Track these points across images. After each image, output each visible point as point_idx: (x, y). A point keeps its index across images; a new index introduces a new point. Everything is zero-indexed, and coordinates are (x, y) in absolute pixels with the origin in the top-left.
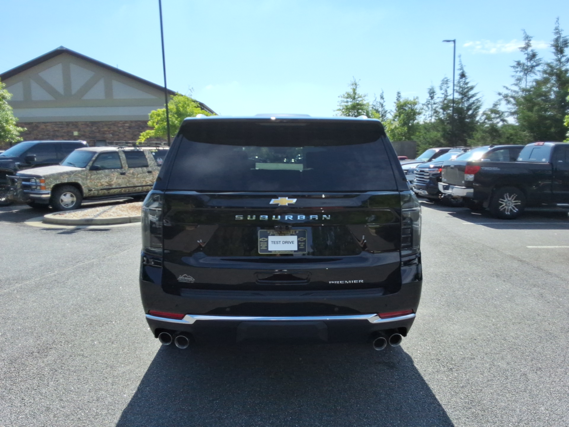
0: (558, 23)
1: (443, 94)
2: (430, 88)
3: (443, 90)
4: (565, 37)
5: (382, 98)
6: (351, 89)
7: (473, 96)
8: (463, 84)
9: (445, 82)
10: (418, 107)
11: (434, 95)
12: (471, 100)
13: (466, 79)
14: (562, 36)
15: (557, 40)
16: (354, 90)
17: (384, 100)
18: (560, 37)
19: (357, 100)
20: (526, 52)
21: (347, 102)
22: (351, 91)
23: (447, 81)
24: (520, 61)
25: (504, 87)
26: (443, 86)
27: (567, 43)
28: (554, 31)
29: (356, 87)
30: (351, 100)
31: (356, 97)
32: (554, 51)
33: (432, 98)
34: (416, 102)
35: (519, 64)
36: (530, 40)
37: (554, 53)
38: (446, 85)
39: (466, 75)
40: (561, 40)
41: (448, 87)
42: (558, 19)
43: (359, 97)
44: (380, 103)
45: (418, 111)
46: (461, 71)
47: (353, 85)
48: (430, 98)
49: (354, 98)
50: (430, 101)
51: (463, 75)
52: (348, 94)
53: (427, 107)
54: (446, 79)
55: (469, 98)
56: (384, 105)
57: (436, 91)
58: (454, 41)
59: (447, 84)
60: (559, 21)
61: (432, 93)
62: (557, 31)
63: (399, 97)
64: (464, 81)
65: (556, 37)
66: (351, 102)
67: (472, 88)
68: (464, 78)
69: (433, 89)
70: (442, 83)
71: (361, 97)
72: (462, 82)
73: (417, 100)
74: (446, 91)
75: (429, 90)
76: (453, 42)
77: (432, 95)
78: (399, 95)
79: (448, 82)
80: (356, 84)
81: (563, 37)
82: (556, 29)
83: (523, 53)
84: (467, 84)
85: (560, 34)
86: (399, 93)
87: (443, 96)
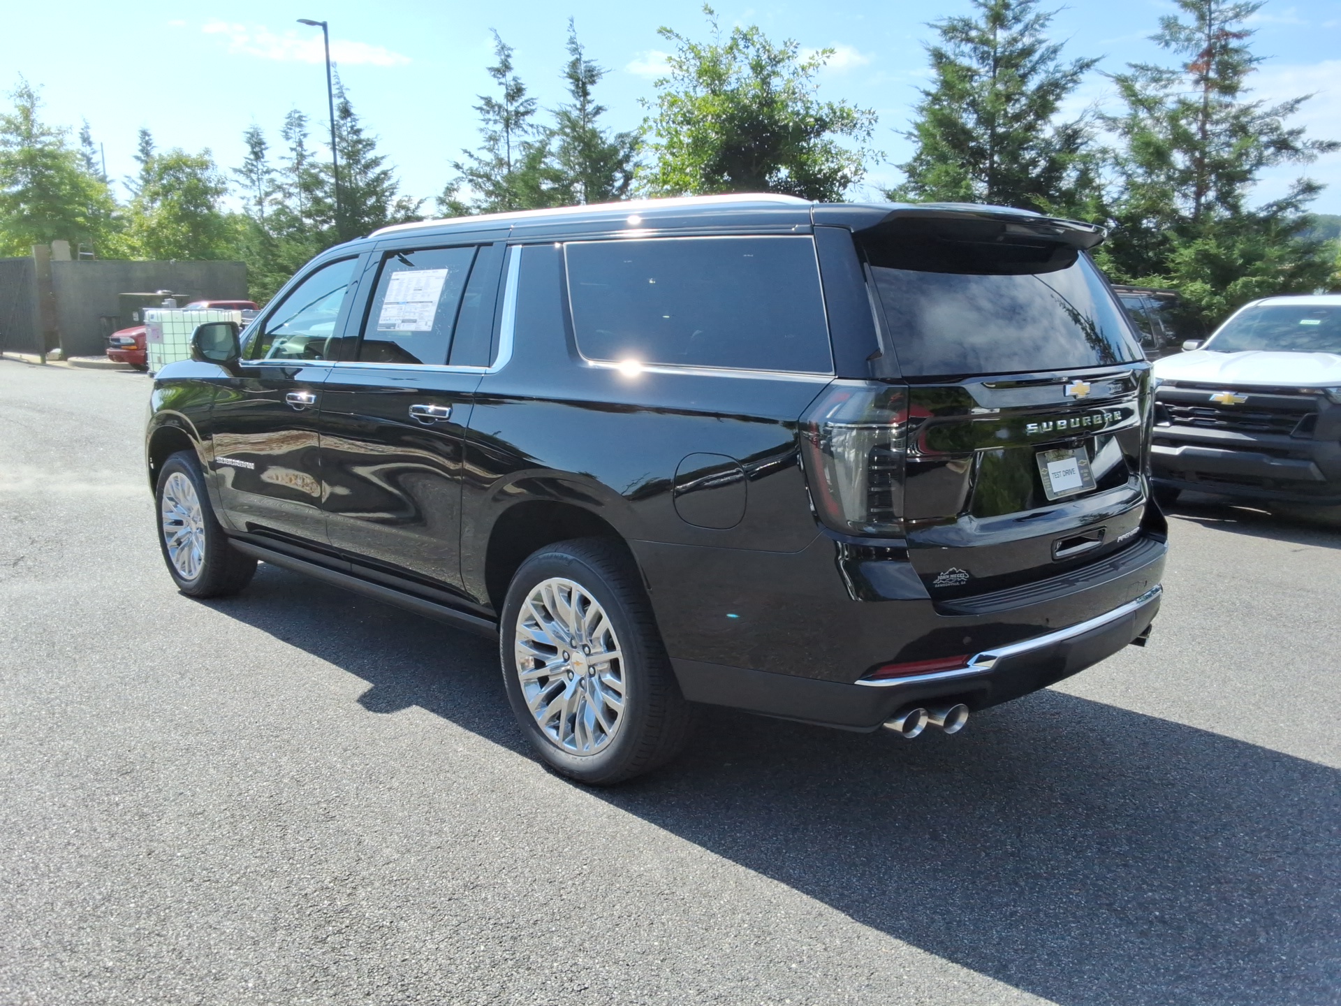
0: (574, 31)
1: (292, 149)
2: (251, 130)
3: (291, 141)
4: (589, 62)
5: (86, 140)
6: (16, 106)
7: (375, 162)
8: (349, 133)
9: (296, 121)
10: (211, 177)
11: (262, 150)
12: (372, 174)
13: (354, 120)
14: (584, 58)
15: (575, 64)
16: (27, 113)
17: (94, 146)
18: (578, 60)
19: (36, 142)
20: (503, 80)
21: (6, 143)
22: (16, 115)
23: (300, 118)
24: (491, 98)
25: (465, 151)
26: (292, 131)
27: (593, 76)
28: (569, 46)
29: (33, 105)
30: (19, 139)
31: (35, 131)
32: (573, 88)
33: (258, 156)
34: (207, 161)
35: (488, 101)
36: (508, 56)
37: (573, 92)
38: (298, 130)
39: (353, 111)
40: (582, 67)
41: (305, 135)
42: (572, 20)
43: (43, 134)
44: (83, 155)
45: (212, 185)
46: (342, 100)
47: (21, 96)
48: (252, 157)
49: (29, 136)
50: (255, 163)
51: (346, 112)
52: (9, 122)
53: (248, 177)
54: (297, 115)
55: (368, 166)
56: (93, 161)
57: (265, 140)
58: (324, 25)
59: (300, 126)
60: (575, 24)
61: (257, 146)
62: (574, 46)
63: (147, 143)
64: (349, 124)
65: (573, 58)
66: (18, 144)
67: (370, 145)
68: (349, 119)
69: (258, 135)
70: (287, 124)
71: (50, 134)
72: (345, 128)
73: (206, 158)
74: (300, 144)
75: (249, 135)
76: (321, 27)
77: (257, 149)
78: (147, 138)
79: (302, 123)
80: (30, 96)
81: (585, 62)
82: (572, 41)
83: (495, 81)
84: (357, 132)
85: (580, 54)
86: (145, 133)
87: (294, 154)
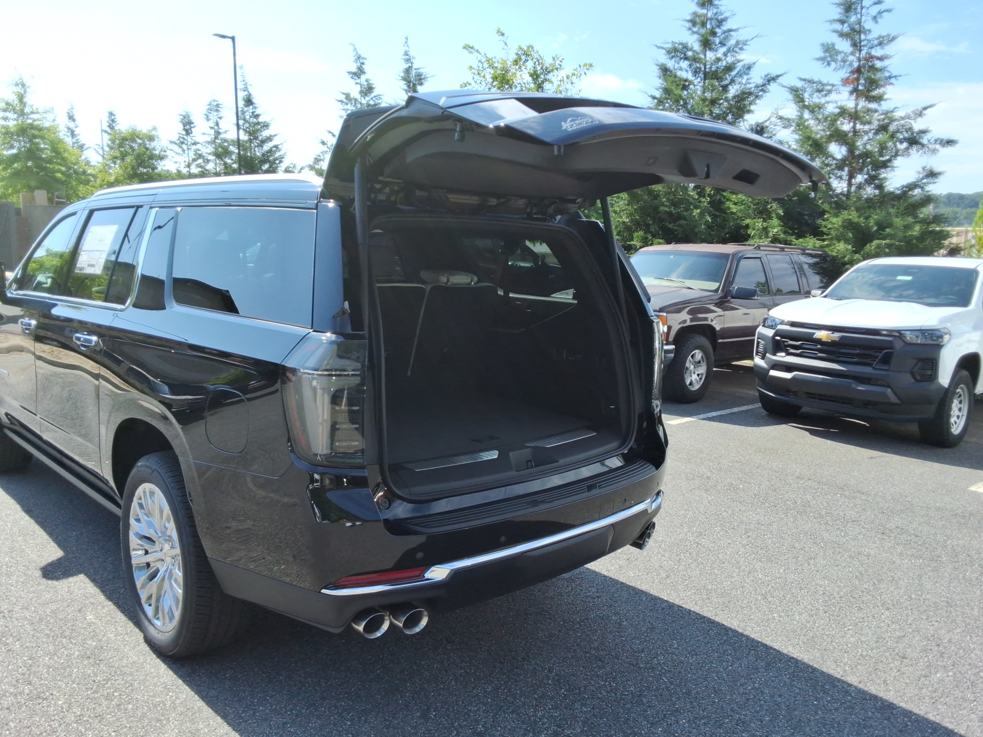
0: (408, 46)
1: (211, 128)
2: (184, 114)
3: (210, 121)
4: (418, 69)
5: (71, 118)
6: (13, 92)
7: (269, 139)
8: (251, 117)
9: (215, 107)
10: (157, 146)
11: (191, 128)
12: (267, 147)
13: (255, 108)
14: (415, 66)
15: (408, 71)
16: (21, 98)
17: (76, 122)
18: (410, 67)
19: (27, 118)
20: (358, 81)
21: (5, 119)
22: (13, 99)
23: (218, 105)
24: (349, 94)
25: (330, 132)
26: (211, 115)
27: (421, 79)
28: (404, 57)
29: (25, 92)
30: (15, 116)
31: (27, 110)
32: (406, 88)
33: (188, 132)
34: (154, 136)
35: (348, 96)
36: (363, 64)
37: (406, 90)
38: (215, 114)
39: (254, 101)
40: (413, 72)
41: (220, 118)
42: (407, 38)
43: (32, 113)
44: (68, 128)
45: (157, 152)
46: (246, 93)
47: (17, 85)
48: (184, 133)
49: (22, 113)
50: (185, 137)
51: (249, 102)
52: (7, 104)
53: (180, 147)
54: (215, 103)
55: (263, 142)
56: (75, 133)
57: (193, 121)
58: (233, 39)
59: (217, 111)
60: (409, 43)
61: (188, 125)
62: (408, 57)
63: (113, 121)
64: (251, 111)
65: (407, 66)
66: (15, 119)
67: (266, 126)
68: (251, 107)
69: (189, 117)
70: (208, 109)
71: (38, 113)
72: (248, 113)
73: (154, 133)
74: (217, 124)
75: (182, 117)
76: (231, 40)
77: (188, 127)
78: (113, 117)
79: (219, 109)
80: (23, 85)
81: (416, 69)
82: (406, 54)
83: (353, 81)
84: (257, 116)
85: (412, 63)
86: (111, 114)
87: (212, 132)
